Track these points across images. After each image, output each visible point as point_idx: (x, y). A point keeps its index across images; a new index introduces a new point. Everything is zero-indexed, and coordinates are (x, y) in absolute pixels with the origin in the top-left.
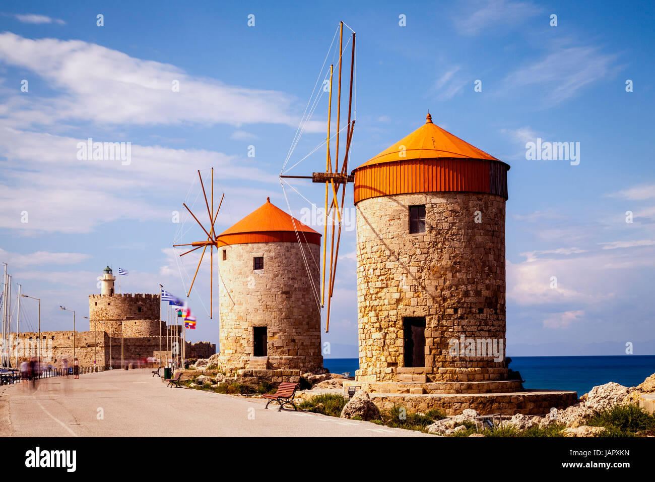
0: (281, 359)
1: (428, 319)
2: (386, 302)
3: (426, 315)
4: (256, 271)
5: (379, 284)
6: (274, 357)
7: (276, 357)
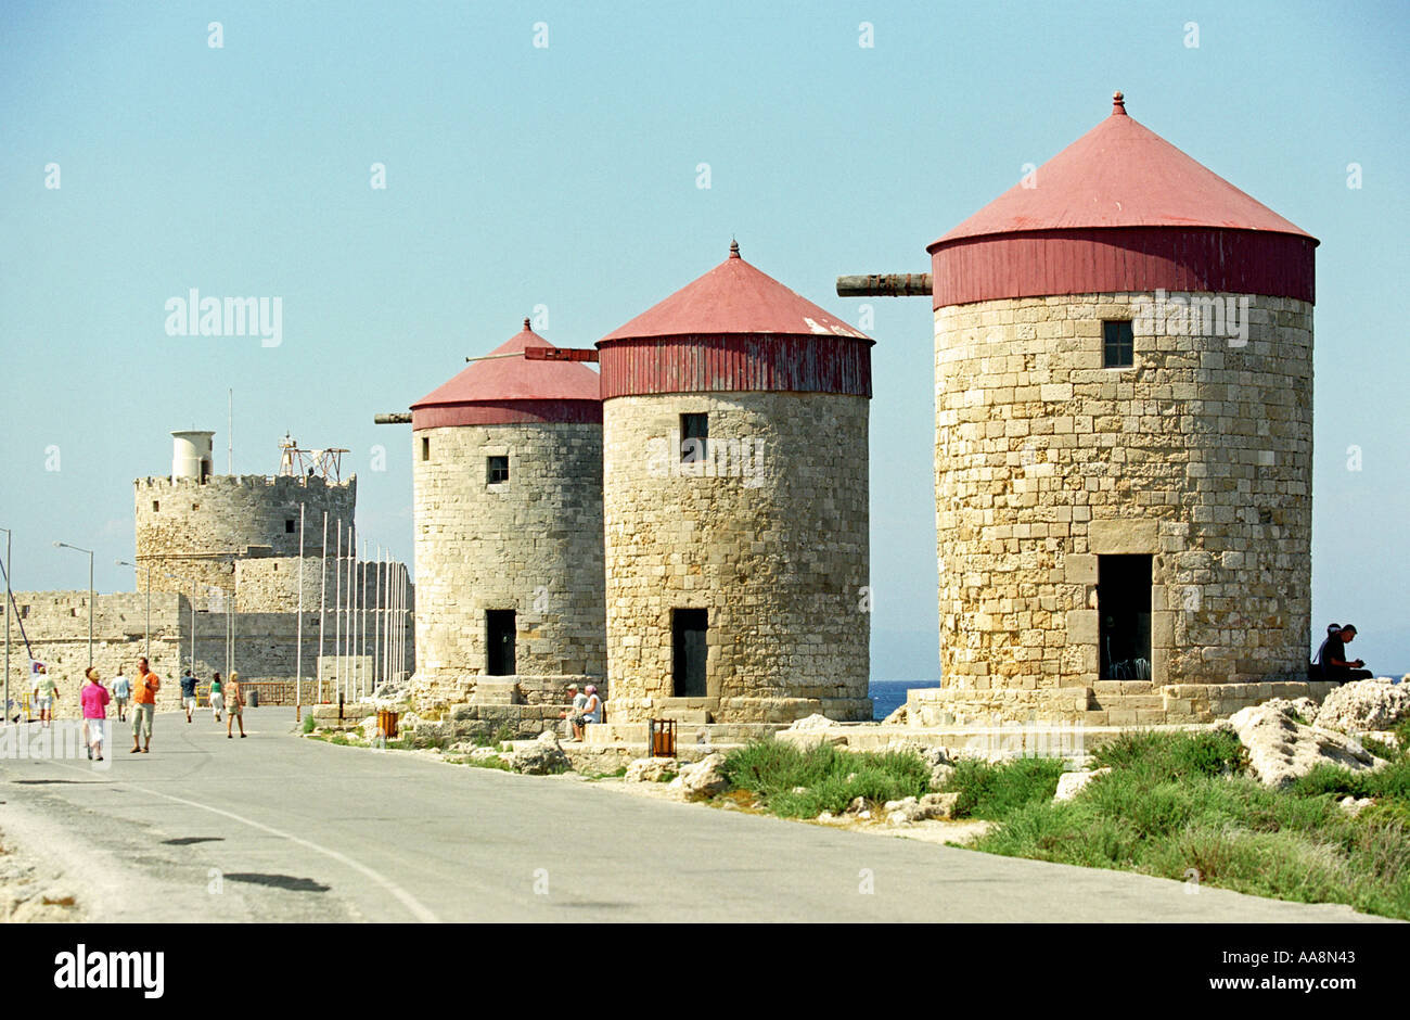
0: (546, 681)
1: (711, 613)
2: (644, 581)
3: (709, 606)
4: (493, 487)
5: (633, 550)
6: (528, 674)
7: (535, 677)
